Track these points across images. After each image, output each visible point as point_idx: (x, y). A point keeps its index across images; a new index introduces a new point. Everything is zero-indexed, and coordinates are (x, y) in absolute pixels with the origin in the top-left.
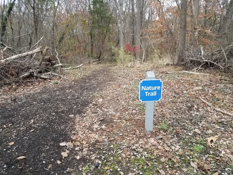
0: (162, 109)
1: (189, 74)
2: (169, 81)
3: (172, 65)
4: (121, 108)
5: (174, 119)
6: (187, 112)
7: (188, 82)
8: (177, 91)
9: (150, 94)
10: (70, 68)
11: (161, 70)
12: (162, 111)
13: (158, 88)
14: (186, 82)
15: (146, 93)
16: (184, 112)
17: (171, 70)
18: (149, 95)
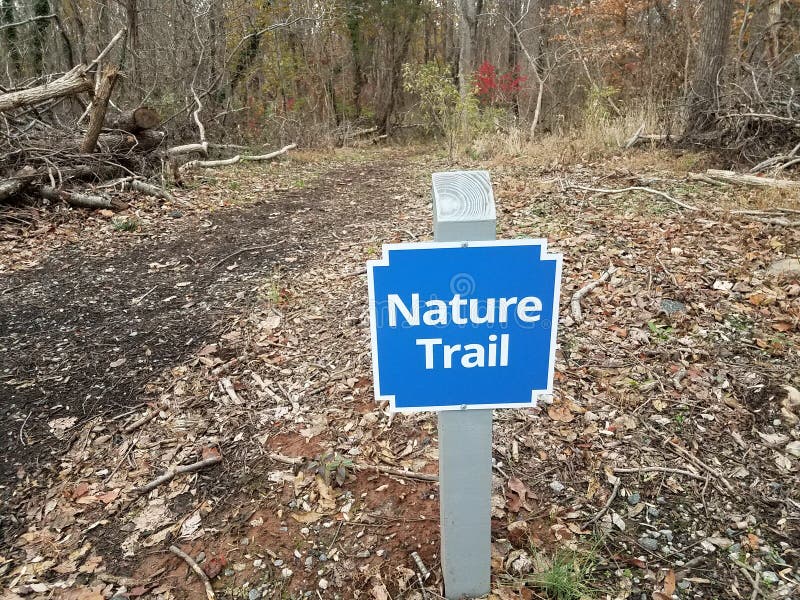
0: (576, 406)
1: (737, 186)
2: (642, 222)
3: (659, 144)
4: (351, 382)
5: (647, 490)
6: (738, 437)
7: (738, 228)
8: (677, 279)
9: (457, 357)
10: (236, 158)
11: (609, 166)
12: (578, 420)
13: (528, 308)
14: (727, 225)
15: (429, 344)
16: (719, 439)
17: (656, 168)
18: (448, 364)
